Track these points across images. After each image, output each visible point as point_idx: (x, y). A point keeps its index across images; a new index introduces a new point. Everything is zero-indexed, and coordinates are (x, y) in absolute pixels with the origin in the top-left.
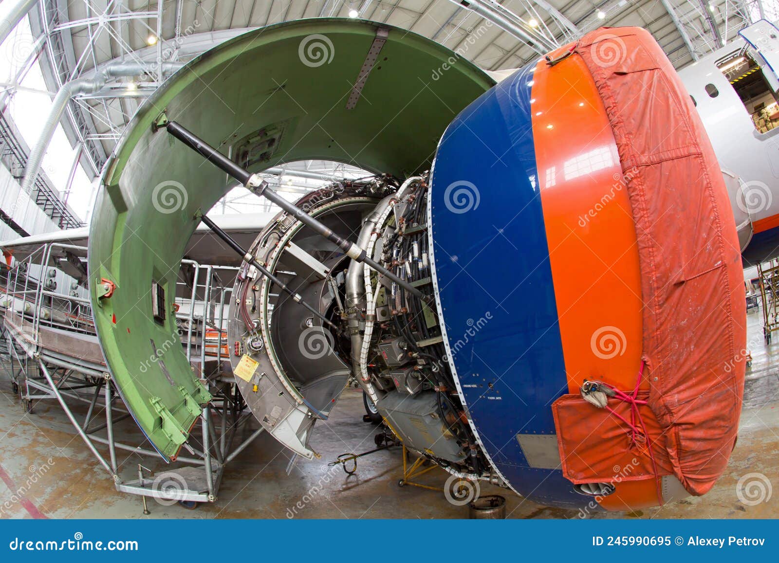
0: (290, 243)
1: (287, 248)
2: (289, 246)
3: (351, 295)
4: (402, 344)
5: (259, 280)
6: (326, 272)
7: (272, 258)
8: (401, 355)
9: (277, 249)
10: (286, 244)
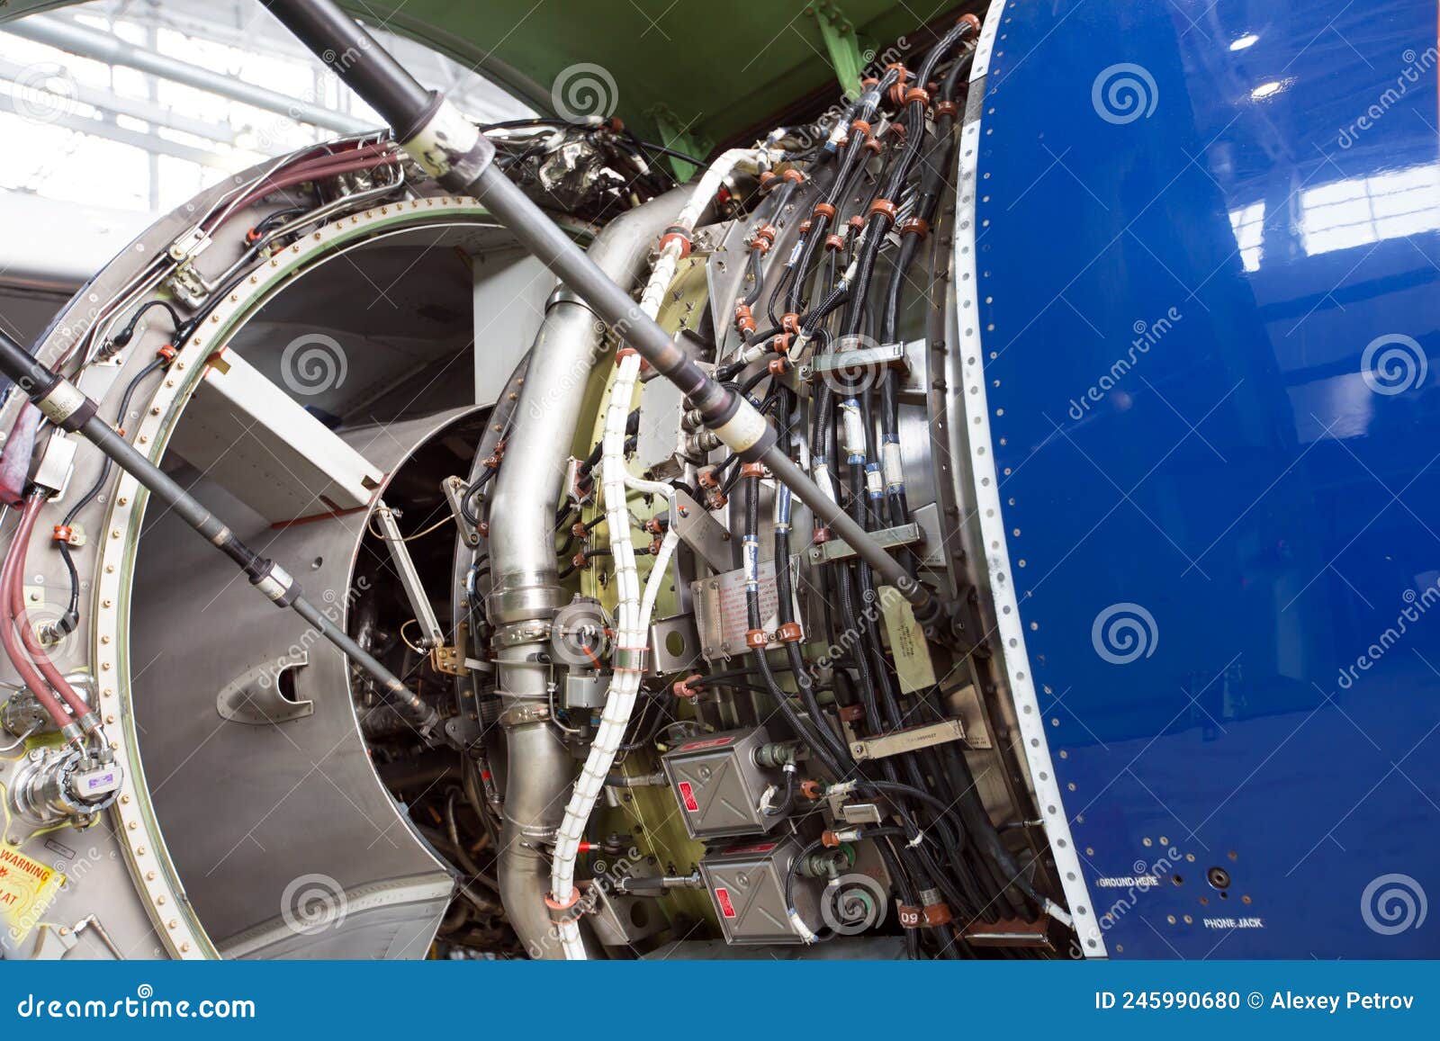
0: (228, 355)
1: (213, 376)
2: (225, 368)
3: (514, 578)
4: (771, 753)
5: (98, 494)
6: (369, 484)
7: (155, 413)
8: (770, 792)
9: (176, 377)
10: (212, 358)
